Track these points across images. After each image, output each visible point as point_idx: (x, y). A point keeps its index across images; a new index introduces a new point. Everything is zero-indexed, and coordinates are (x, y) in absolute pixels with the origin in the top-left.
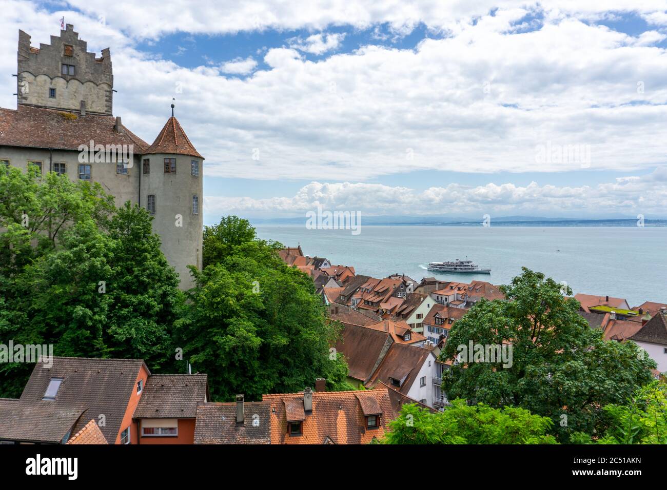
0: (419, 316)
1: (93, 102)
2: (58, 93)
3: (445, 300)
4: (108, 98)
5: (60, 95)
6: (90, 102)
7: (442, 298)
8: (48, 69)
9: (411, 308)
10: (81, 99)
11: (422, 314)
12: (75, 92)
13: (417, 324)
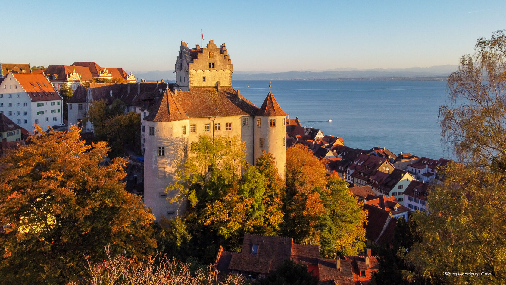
0: (400, 187)
1: (223, 81)
2: (206, 78)
3: (418, 172)
4: (230, 78)
5: (208, 79)
6: (221, 81)
7: (416, 170)
8: (202, 66)
9: (394, 181)
10: (217, 80)
11: (403, 186)
12: (215, 77)
13: (398, 193)
